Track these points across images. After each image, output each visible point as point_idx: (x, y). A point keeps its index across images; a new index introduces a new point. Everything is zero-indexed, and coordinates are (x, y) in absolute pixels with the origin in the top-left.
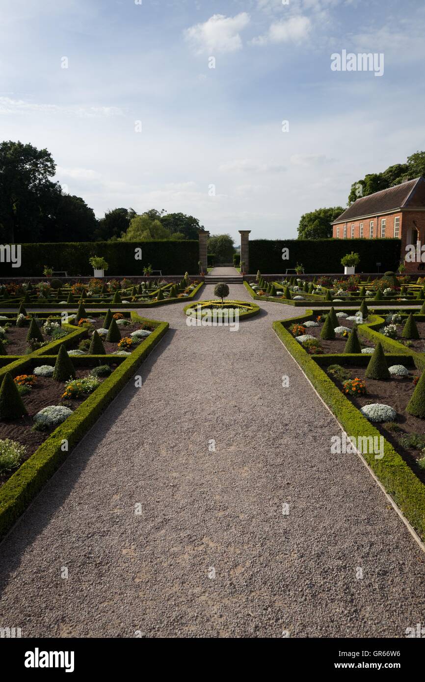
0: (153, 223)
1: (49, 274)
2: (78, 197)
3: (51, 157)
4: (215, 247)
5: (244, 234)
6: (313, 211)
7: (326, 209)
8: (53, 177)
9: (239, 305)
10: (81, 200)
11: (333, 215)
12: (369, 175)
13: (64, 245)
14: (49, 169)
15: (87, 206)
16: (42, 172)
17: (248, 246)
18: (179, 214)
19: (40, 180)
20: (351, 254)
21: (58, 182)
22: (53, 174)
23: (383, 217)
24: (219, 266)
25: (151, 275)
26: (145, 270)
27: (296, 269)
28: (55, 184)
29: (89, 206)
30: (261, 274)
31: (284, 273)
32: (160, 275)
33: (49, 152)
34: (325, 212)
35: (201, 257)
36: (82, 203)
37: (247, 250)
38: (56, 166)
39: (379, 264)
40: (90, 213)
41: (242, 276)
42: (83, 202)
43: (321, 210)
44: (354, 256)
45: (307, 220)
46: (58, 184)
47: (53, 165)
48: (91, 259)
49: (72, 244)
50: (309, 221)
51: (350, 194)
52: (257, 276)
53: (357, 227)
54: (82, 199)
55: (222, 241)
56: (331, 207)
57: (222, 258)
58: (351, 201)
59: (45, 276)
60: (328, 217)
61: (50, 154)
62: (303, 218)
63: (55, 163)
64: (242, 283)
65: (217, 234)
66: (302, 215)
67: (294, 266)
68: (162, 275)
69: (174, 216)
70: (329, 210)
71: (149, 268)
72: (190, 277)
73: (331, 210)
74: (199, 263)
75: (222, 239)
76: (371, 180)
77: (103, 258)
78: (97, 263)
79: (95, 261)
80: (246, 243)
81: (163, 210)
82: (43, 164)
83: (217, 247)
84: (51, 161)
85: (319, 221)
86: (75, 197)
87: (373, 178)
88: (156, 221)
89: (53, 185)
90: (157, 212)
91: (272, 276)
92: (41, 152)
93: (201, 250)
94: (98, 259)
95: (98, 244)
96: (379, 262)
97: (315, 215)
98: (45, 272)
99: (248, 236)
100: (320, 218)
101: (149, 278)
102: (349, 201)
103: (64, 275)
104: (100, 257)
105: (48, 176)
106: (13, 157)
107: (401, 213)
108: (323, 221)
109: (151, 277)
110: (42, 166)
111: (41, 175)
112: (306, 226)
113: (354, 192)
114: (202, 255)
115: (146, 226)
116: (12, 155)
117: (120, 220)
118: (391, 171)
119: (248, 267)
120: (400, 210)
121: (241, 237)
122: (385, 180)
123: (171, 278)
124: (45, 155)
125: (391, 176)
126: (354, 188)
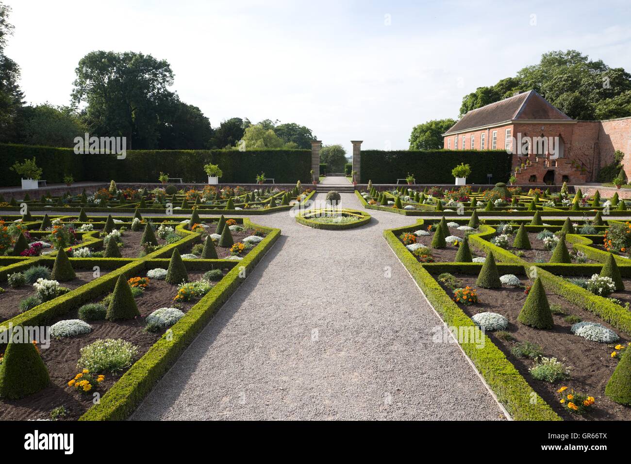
0: (267, 133)
1: (164, 180)
2: (194, 106)
3: (170, 67)
4: (327, 157)
5: (357, 144)
6: (425, 123)
8: (171, 87)
9: (350, 214)
10: (197, 109)
11: (444, 127)
12: (480, 88)
13: (180, 152)
14: (168, 79)
15: (203, 115)
16: (161, 81)
17: (360, 156)
18: (293, 124)
19: (159, 89)
20: (461, 165)
21: (176, 91)
22: (172, 84)
23: (495, 129)
24: (331, 176)
26: (258, 179)
27: (407, 180)
28: (173, 94)
29: (205, 115)
30: (373, 183)
31: (396, 183)
32: (273, 183)
33: (168, 63)
34: (437, 123)
35: (313, 166)
37: (359, 160)
38: (174, 76)
39: (490, 175)
40: (205, 121)
41: (353, 186)
42: (200, 111)
43: (432, 122)
44: (464, 167)
45: (419, 131)
46: (176, 93)
47: (171, 75)
48: (206, 166)
49: (187, 152)
50: (421, 133)
51: (461, 107)
52: (368, 185)
55: (334, 151)
56: (443, 119)
57: (334, 168)
58: (462, 113)
59: (161, 182)
60: (439, 129)
61: (169, 65)
62: (415, 129)
63: (173, 73)
64: (354, 193)
65: (330, 144)
66: (414, 127)
67: (406, 176)
68: (275, 183)
69: (288, 126)
70: (440, 122)
71: (262, 176)
72: (302, 186)
73: (443, 122)
74: (311, 172)
75: (335, 149)
76: (482, 93)
77: (217, 165)
78: (212, 170)
79: (209, 168)
80: (358, 153)
81: (277, 120)
82: (162, 74)
83: (329, 157)
84: (170, 71)
85: (430, 133)
86: (191, 106)
88: (270, 131)
89: (171, 95)
90: (271, 122)
91: (384, 186)
92: (160, 62)
93: (313, 159)
94: (213, 166)
95: (213, 152)
96: (490, 173)
97: (427, 127)
98: (161, 178)
99: (360, 146)
100: (431, 129)
101: (262, 186)
102: (460, 113)
103: (179, 181)
104: (215, 165)
105: (166, 86)
106: (134, 67)
107: (513, 125)
108: (434, 132)
109: (264, 184)
110: (161, 76)
111: (159, 84)
112: (417, 137)
113: (465, 105)
114: (314, 164)
115: (260, 135)
116: (133, 65)
117: (234, 129)
118: (502, 85)
119: (360, 176)
120: (511, 122)
121: (353, 147)
122: (497, 93)
123: (283, 186)
124: (164, 65)
125: (502, 89)
126: (466, 101)
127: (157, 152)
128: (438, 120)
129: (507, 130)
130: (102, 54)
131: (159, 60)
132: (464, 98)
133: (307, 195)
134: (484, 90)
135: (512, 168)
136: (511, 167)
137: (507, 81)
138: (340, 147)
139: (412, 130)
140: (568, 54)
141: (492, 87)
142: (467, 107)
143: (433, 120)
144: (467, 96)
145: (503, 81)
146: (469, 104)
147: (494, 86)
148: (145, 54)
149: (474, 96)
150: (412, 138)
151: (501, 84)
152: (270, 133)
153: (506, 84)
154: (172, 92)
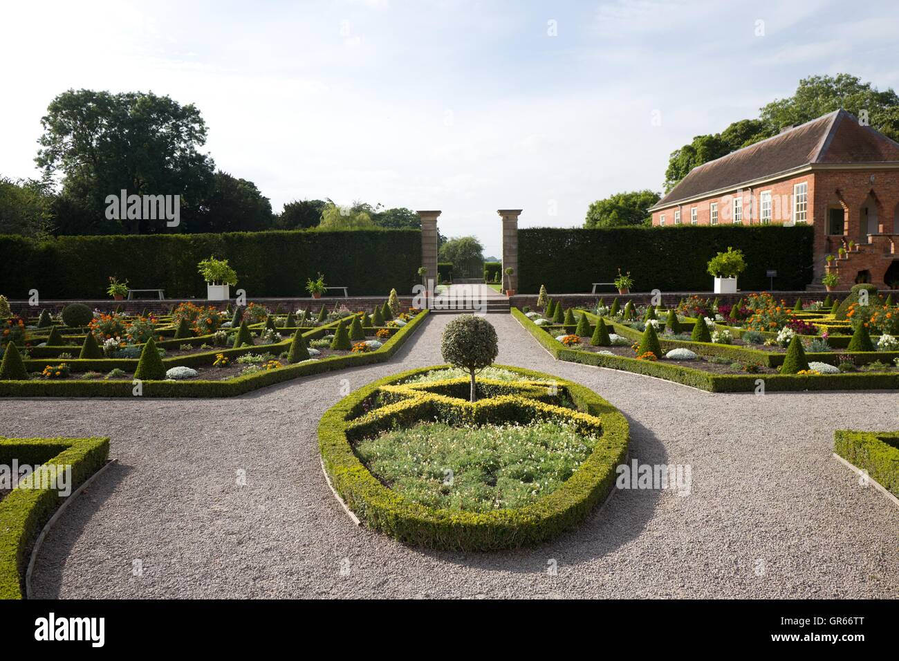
0: (357, 218)
1: (118, 292)
2: (247, 180)
3: (200, 115)
4: (454, 256)
5: (509, 216)
6: (608, 198)
7: (628, 193)
8: (203, 146)
10: (251, 185)
11: (638, 203)
12: (699, 137)
13: (161, 239)
14: (197, 135)
15: (260, 194)
16: (186, 138)
17: (516, 241)
18: (402, 209)
19: (183, 150)
20: (727, 251)
21: (209, 153)
22: (203, 142)
23: (766, 187)
24: (461, 283)
25: (323, 295)
26: (311, 286)
27: (616, 284)
28: (204, 157)
29: (262, 195)
30: (548, 293)
31: (590, 292)
32: (344, 295)
33: (198, 109)
34: (627, 198)
35: (425, 261)
36: (253, 189)
37: (515, 247)
38: (208, 130)
39: (772, 273)
40: (265, 205)
41: (507, 298)
43: (619, 196)
44: (731, 256)
45: (599, 211)
46: (209, 157)
47: (203, 128)
48: (202, 263)
49: (177, 238)
50: (601, 214)
51: (668, 169)
52: (540, 296)
53: (704, 212)
54: (253, 184)
55: (465, 246)
56: (635, 191)
57: (465, 272)
58: (669, 179)
59: (112, 298)
60: (630, 206)
61: (198, 112)
62: (593, 208)
63: (205, 126)
64: (509, 312)
65: (457, 236)
66: (590, 204)
68: (349, 295)
69: (394, 212)
70: (632, 196)
71: (319, 282)
72: (400, 300)
73: (636, 195)
74: (420, 271)
75: (465, 243)
76: (703, 145)
77: (227, 261)
78: (214, 270)
79: (210, 267)
80: (512, 234)
81: (379, 204)
82: (187, 126)
83: (457, 255)
84: (201, 122)
85: (617, 213)
86: (242, 181)
87: (707, 141)
88: (362, 214)
89: (201, 158)
90: (370, 207)
91: (570, 298)
92: (184, 108)
93: (424, 247)
94: (216, 263)
95: (226, 236)
96: (771, 269)
97: (611, 204)
98: (112, 291)
99: (517, 220)
100: (618, 208)
101: (317, 301)
102: (666, 179)
103: (156, 296)
104: (221, 260)
105: (194, 145)
106: (139, 114)
107: (813, 175)
108: (622, 212)
109: (322, 299)
110: (185, 129)
111: (182, 143)
112: (597, 220)
113: (674, 165)
114: (427, 257)
115: (345, 221)
116: (137, 111)
117: (306, 213)
118: (735, 131)
119: (517, 279)
120: (810, 168)
121: (502, 222)
122: (726, 144)
123: (362, 302)
124: (190, 113)
125: (736, 137)
126: (675, 159)
127: (117, 239)
128: (629, 192)
129: (795, 186)
130: (88, 95)
131: (182, 104)
132: (671, 155)
133: (408, 320)
134: (705, 139)
135: (814, 258)
136: (812, 256)
137: (743, 124)
138: (473, 240)
139: (588, 209)
140: (839, 80)
141: (718, 135)
142: (678, 169)
143: (622, 192)
144: (677, 151)
145: (735, 125)
146: (682, 164)
147: (721, 134)
148: (159, 94)
149: (689, 150)
150: (588, 222)
151: (733, 129)
152: (363, 217)
153: (742, 129)
154: (202, 154)
